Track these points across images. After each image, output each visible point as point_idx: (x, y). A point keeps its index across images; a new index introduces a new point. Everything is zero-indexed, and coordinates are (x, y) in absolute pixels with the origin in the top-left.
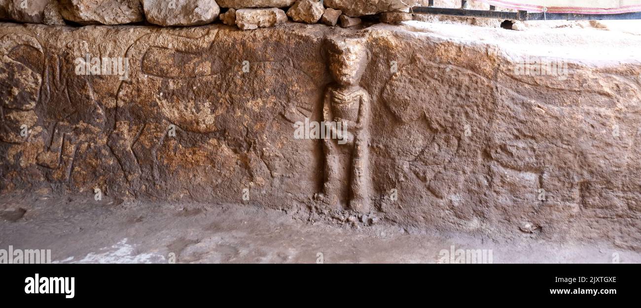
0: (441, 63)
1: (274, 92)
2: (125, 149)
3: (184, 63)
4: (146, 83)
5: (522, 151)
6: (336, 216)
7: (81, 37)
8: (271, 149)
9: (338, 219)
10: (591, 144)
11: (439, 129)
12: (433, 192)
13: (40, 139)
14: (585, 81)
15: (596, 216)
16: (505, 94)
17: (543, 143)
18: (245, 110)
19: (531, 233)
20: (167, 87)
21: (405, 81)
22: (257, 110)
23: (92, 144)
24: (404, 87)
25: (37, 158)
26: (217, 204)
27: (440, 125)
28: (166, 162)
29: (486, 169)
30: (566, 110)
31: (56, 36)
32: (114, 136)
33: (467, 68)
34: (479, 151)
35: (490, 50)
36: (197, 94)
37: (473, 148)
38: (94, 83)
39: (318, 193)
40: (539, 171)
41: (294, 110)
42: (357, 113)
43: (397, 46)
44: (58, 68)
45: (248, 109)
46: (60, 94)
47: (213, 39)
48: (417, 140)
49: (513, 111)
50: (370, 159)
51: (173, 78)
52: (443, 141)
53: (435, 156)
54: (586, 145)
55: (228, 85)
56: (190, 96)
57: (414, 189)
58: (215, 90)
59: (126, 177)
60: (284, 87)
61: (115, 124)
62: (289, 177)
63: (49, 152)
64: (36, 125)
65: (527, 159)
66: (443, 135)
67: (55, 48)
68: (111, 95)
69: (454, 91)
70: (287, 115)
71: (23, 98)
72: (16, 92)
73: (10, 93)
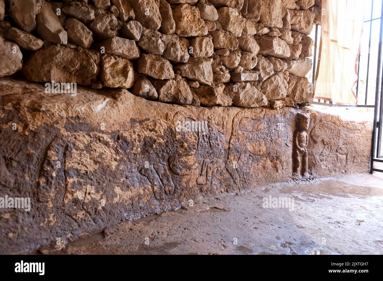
0: (327, 122)
3: (255, 125)
4: (241, 135)
5: (344, 149)
13: (198, 170)
14: (356, 126)
15: (355, 165)
16: (342, 131)
17: (349, 145)
18: (276, 143)
19: (344, 173)
20: (249, 136)
21: (318, 128)
22: (280, 143)
23: (219, 168)
24: (318, 131)
25: (197, 181)
27: (327, 143)
29: (336, 156)
30: (353, 135)
31: (203, 112)
32: (228, 162)
33: (333, 123)
36: (260, 139)
37: (334, 149)
38: (220, 137)
40: (347, 154)
41: (289, 142)
42: (306, 141)
46: (206, 144)
47: (264, 113)
48: (320, 148)
49: (343, 137)
51: (250, 132)
52: (327, 148)
53: (325, 153)
54: (356, 145)
55: (270, 134)
57: (320, 165)
58: (265, 136)
59: (234, 181)
61: (229, 157)
63: (202, 176)
64: (195, 162)
67: (203, 119)
68: (228, 142)
70: (287, 144)
71: (190, 148)
72: (186, 145)
73: (182, 146)
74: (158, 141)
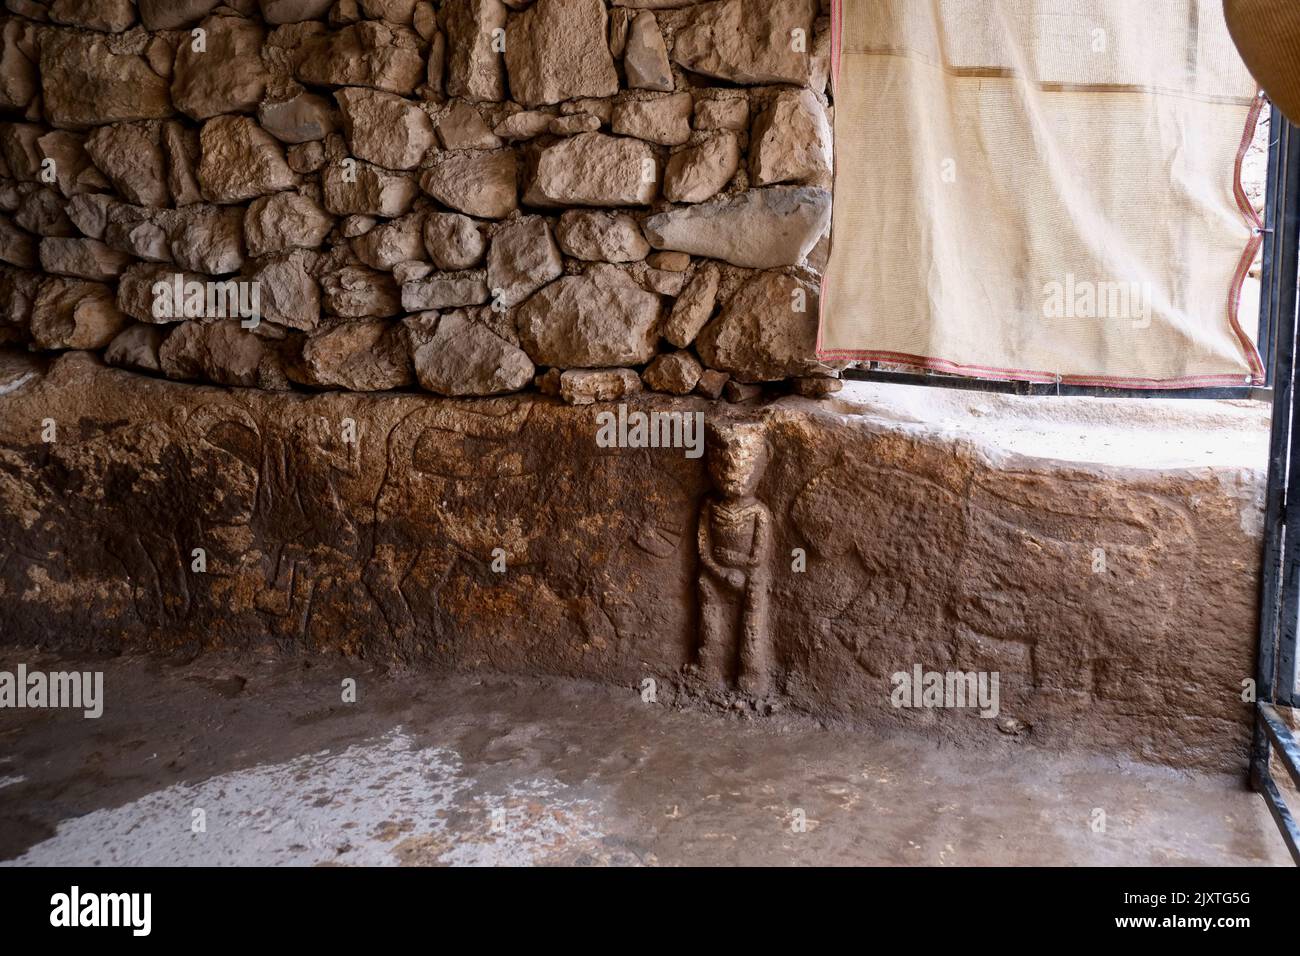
0: (882, 466)
1: (620, 505)
2: (389, 588)
3: (481, 455)
4: (420, 485)
5: (1004, 608)
6: (717, 699)
7: (318, 411)
8: (616, 593)
9: (720, 705)
10: (1109, 601)
11: (878, 569)
12: (867, 668)
13: (260, 570)
14: (1105, 502)
15: (1116, 711)
16: (980, 520)
17: (1037, 598)
18: (576, 532)
19: (1016, 734)
20: (454, 492)
21: (826, 493)
22: (595, 533)
23: (339, 579)
24: (825, 503)
25: (255, 600)
26: (534, 676)
27: (880, 564)
28: (452, 610)
29: (949, 635)
30: (1075, 546)
31: (279, 407)
32: (373, 567)
33: (922, 476)
34: (938, 607)
35: (958, 448)
36: (500, 505)
37: (929, 601)
38: (339, 484)
39: (689, 663)
40: (1032, 641)
41: (652, 533)
42: (750, 540)
43: (813, 438)
44: (283, 459)
45: (580, 529)
46: (288, 500)
47: (524, 417)
48: (843, 585)
49: (992, 546)
50: (771, 612)
51: (462, 478)
52: (883, 589)
53: (870, 611)
54: (1103, 603)
55: (549, 492)
56: (490, 508)
57: (837, 661)
58: (528, 499)
59: (391, 631)
60: (637, 497)
61: (374, 550)
62: (644, 638)
63: (273, 591)
64: (252, 547)
65: (1012, 622)
66: (884, 580)
67: (278, 428)
68: (367, 503)
69: (902, 511)
70: (642, 541)
71: (231, 506)
72: (220, 496)
73: (211, 498)
74: (143, 476)
